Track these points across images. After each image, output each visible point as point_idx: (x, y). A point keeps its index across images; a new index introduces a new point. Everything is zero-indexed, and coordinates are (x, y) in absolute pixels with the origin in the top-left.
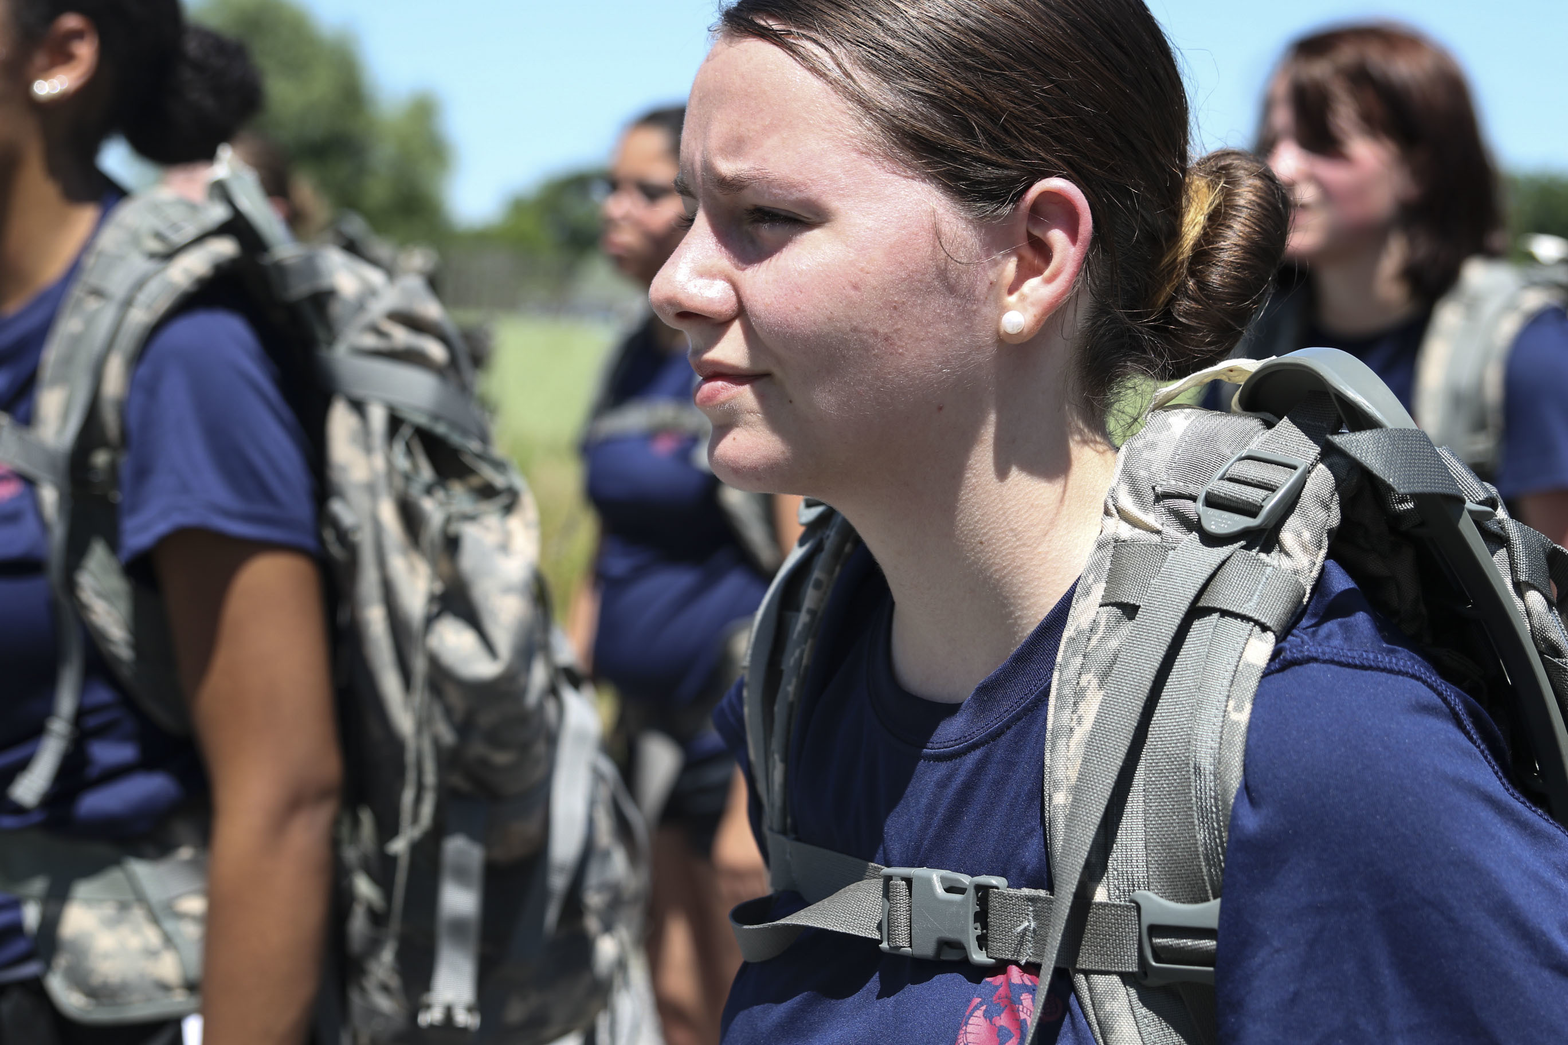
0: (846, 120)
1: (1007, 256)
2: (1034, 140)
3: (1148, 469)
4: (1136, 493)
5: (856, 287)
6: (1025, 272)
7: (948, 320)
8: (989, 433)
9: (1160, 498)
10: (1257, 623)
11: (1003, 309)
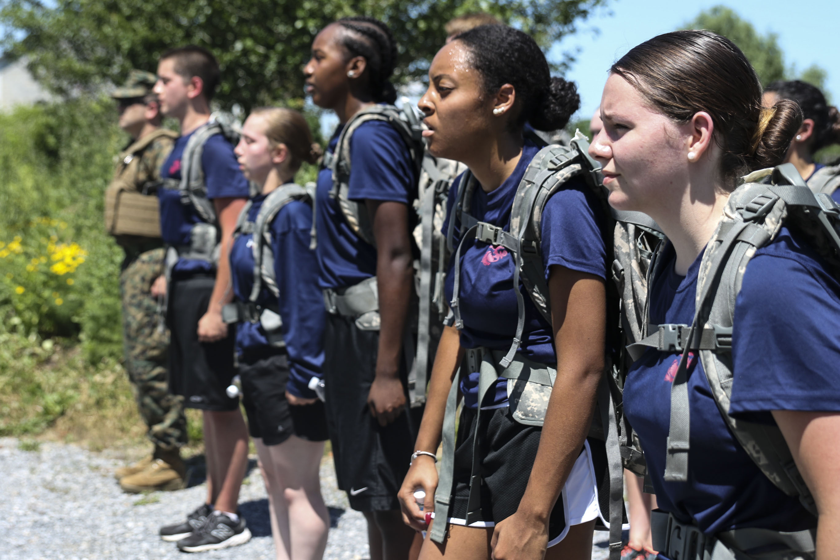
0: (639, 98)
1: (690, 135)
2: (696, 101)
3: (735, 201)
4: (731, 208)
5: (642, 147)
6: (695, 140)
7: (671, 156)
8: (688, 190)
9: (738, 209)
10: (751, 244)
11: (689, 152)
